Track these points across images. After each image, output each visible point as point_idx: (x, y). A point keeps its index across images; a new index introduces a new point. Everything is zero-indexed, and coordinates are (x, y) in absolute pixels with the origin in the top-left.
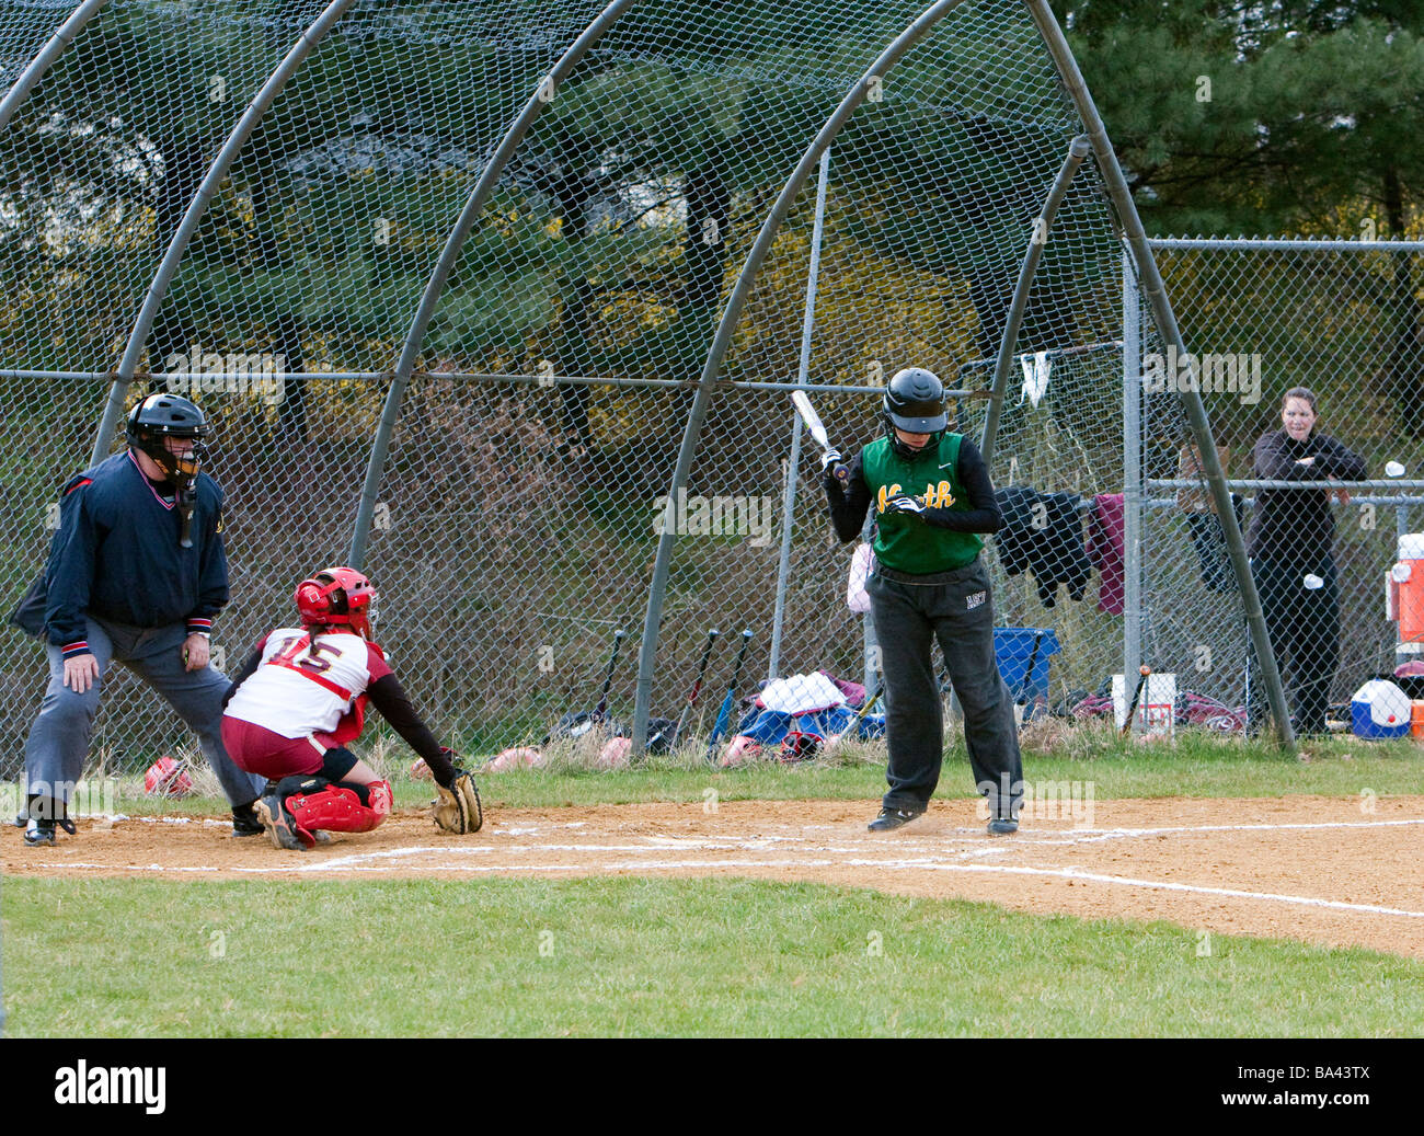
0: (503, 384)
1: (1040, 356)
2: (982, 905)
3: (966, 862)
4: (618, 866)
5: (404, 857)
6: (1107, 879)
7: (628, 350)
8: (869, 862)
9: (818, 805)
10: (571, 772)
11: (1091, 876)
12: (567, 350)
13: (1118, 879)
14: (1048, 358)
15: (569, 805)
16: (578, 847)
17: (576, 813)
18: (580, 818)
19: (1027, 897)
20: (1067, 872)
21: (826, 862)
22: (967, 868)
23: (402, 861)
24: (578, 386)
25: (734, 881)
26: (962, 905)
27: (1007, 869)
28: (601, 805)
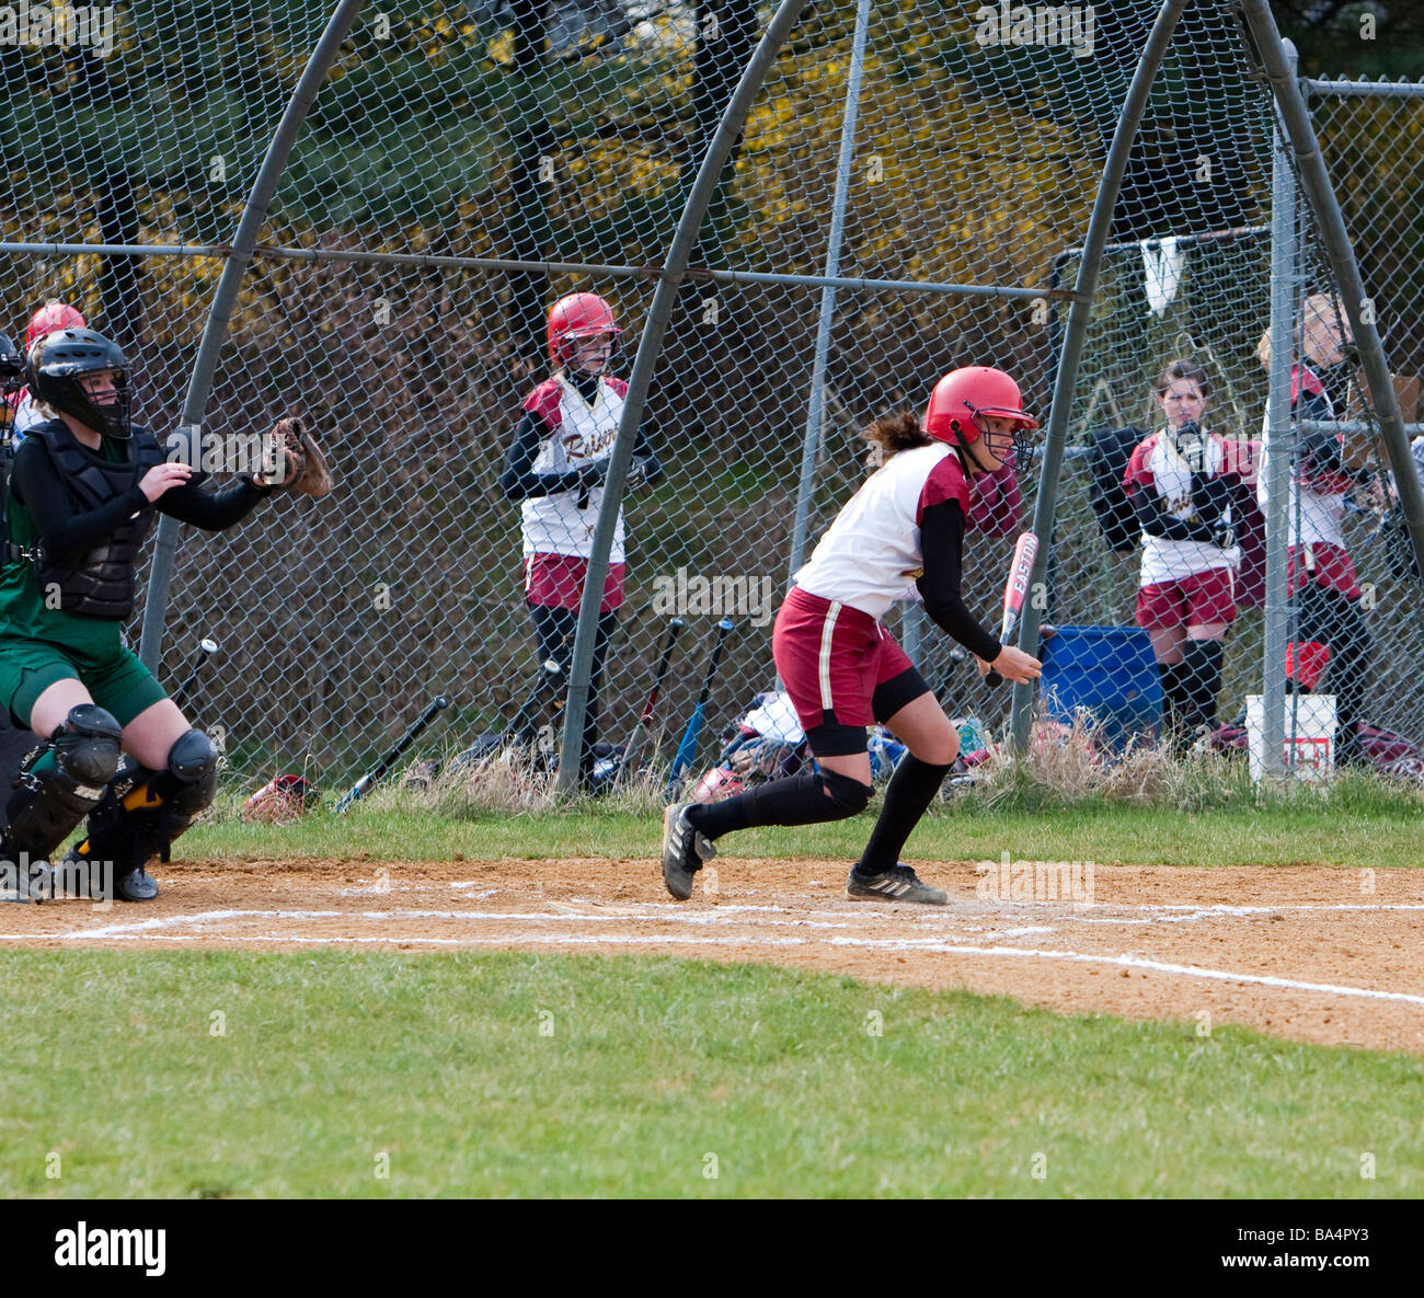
0: (430, 268)
1: (1169, 243)
2: (992, 999)
3: (991, 944)
4: (507, 939)
5: (214, 922)
6: (1177, 969)
7: (606, 224)
8: (857, 942)
9: (809, 865)
10: (469, 814)
11: (1157, 965)
12: (519, 221)
13: (1192, 970)
14: (1180, 247)
15: (460, 858)
16: (458, 915)
17: (468, 869)
18: (473, 876)
19: (1060, 990)
20: (1125, 960)
21: (798, 941)
22: (989, 951)
23: (209, 928)
24: (535, 274)
25: (658, 960)
26: (967, 999)
27: (1043, 954)
28: (505, 860)
